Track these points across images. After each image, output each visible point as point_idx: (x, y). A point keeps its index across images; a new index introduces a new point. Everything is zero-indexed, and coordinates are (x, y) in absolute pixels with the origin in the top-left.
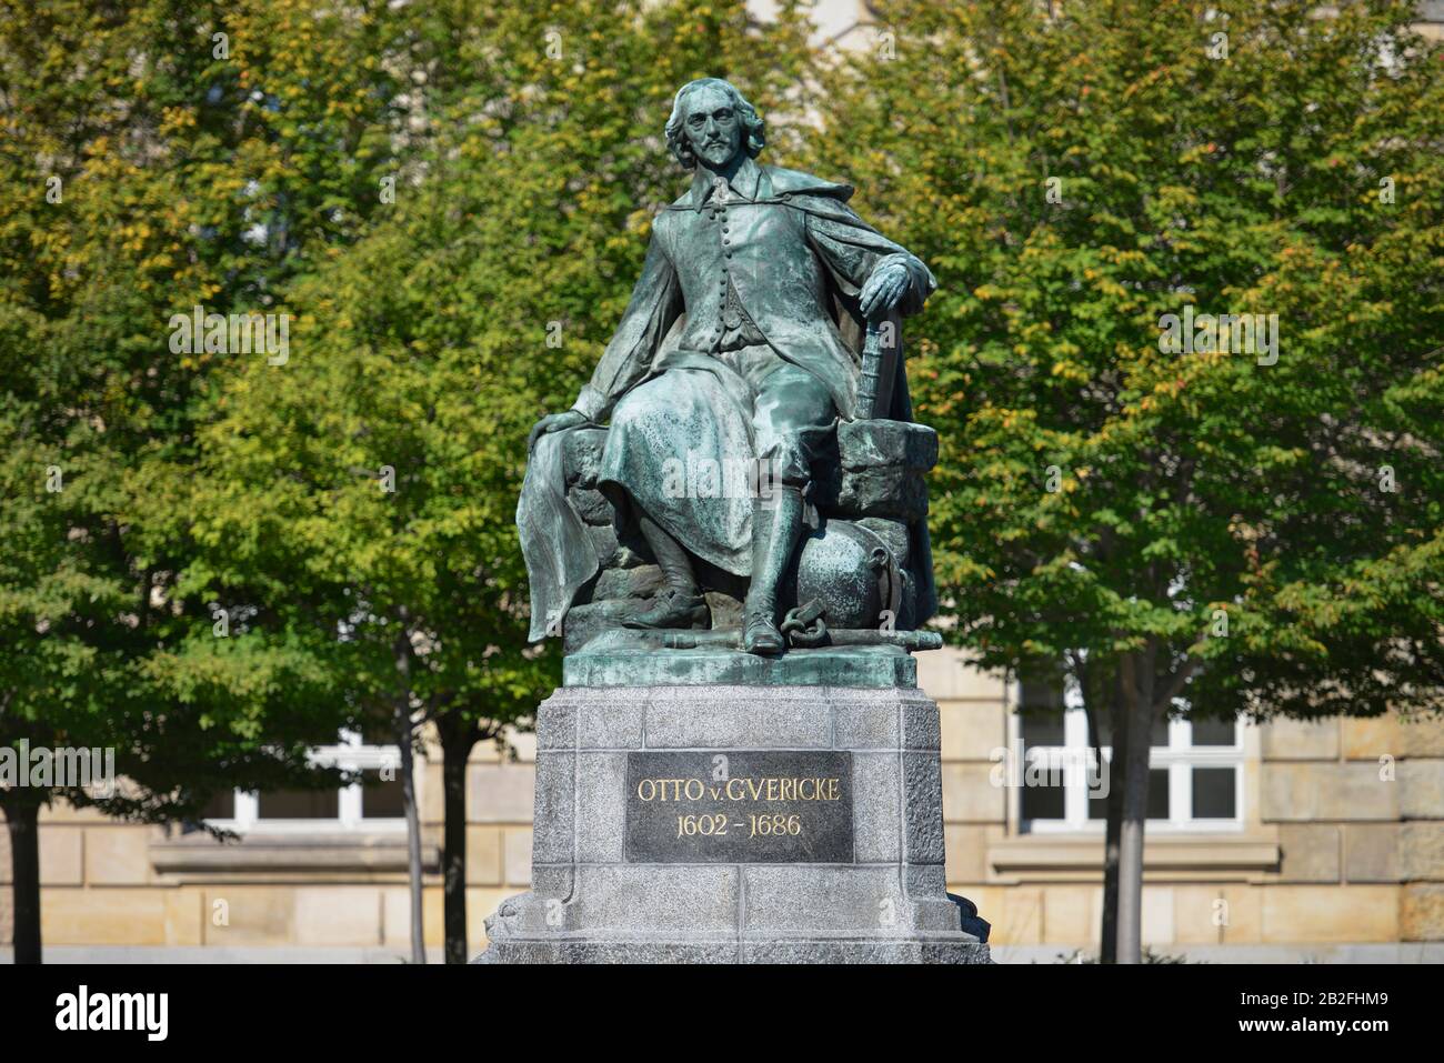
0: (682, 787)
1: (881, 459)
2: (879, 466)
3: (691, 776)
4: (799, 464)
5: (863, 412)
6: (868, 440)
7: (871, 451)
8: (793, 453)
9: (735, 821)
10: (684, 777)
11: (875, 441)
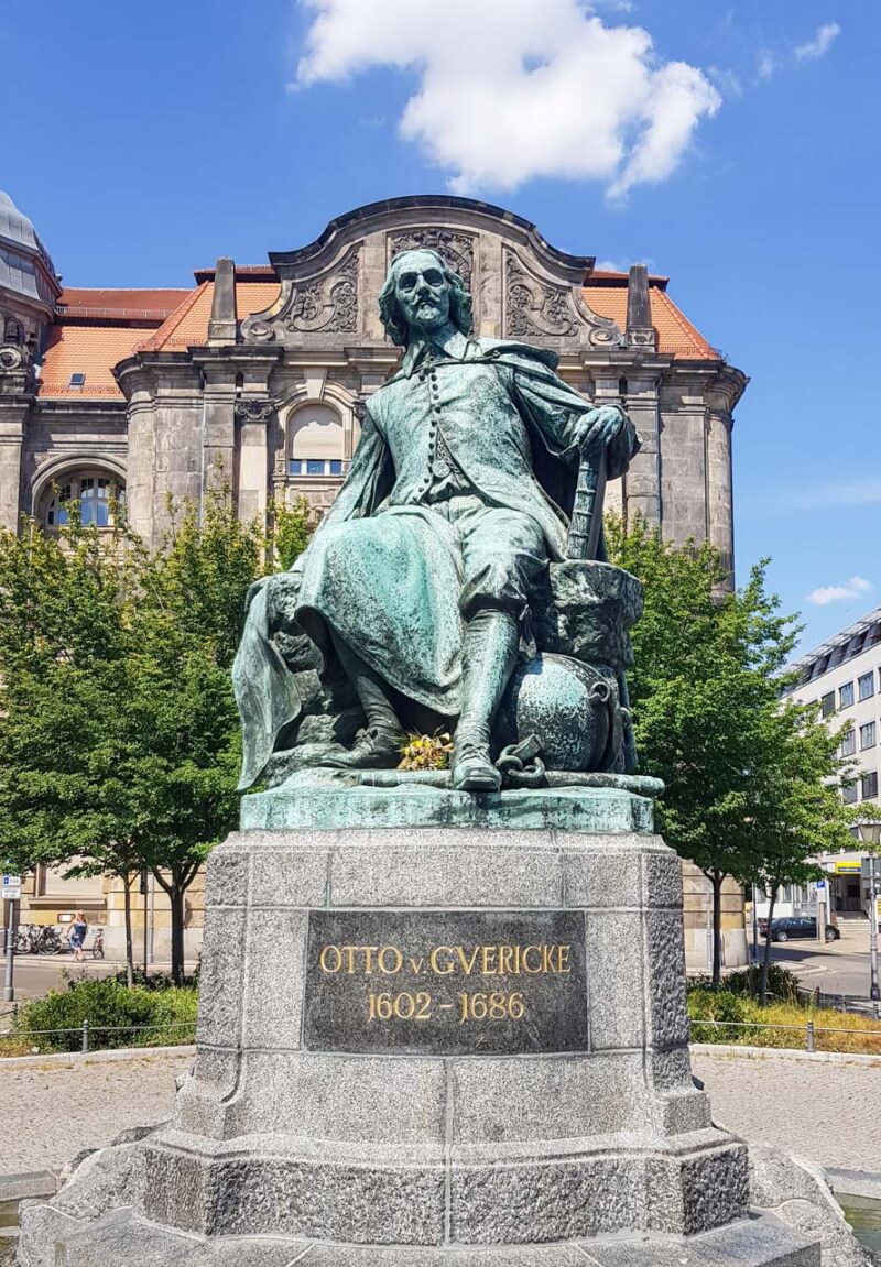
0: (375, 956)
1: (595, 599)
2: (593, 606)
3: (386, 942)
4: (516, 585)
5: (576, 552)
6: (582, 578)
7: (585, 591)
8: (509, 573)
9: (441, 1001)
10: (377, 944)
11: (589, 580)
